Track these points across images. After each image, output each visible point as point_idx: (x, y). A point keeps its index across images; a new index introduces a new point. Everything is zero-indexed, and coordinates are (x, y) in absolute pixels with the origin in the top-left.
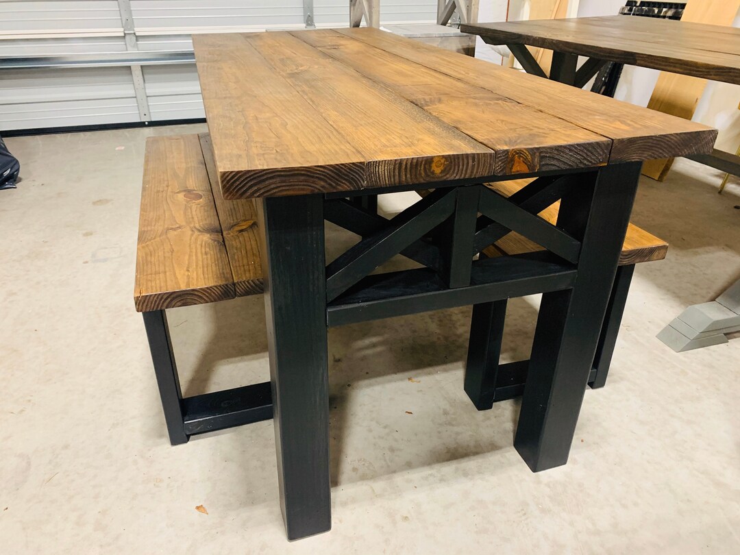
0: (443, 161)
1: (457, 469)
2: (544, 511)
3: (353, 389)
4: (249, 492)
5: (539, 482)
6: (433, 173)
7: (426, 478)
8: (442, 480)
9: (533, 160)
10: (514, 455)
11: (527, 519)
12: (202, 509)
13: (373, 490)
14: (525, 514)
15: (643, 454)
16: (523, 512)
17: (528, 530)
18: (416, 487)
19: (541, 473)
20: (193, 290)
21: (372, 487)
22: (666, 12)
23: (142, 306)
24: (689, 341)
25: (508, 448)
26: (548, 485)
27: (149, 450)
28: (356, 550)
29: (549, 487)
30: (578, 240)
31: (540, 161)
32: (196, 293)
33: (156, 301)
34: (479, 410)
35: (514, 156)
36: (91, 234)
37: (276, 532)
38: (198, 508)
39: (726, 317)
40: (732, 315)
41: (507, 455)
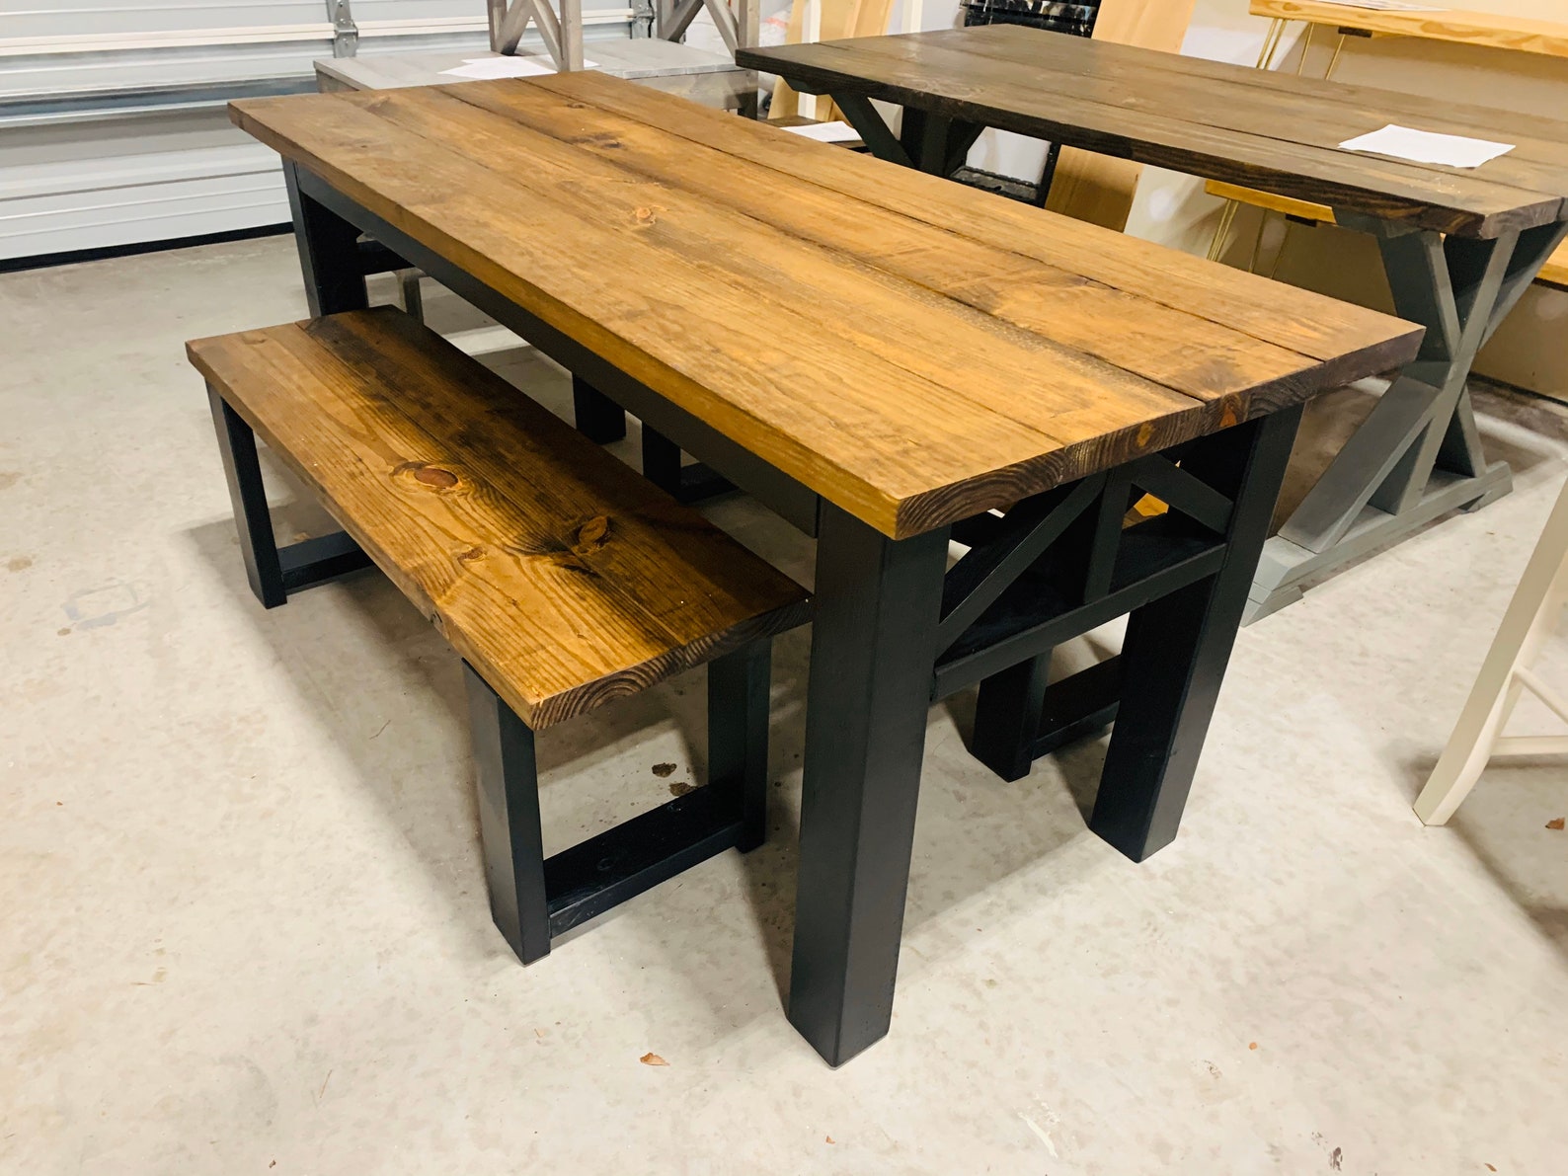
0: (1150, 428)
1: (1026, 886)
2: (1179, 917)
3: (788, 788)
4: (717, 1010)
5: (1151, 877)
6: (1138, 448)
7: (987, 912)
8: (1012, 909)
9: (1243, 405)
10: (1096, 844)
11: (1161, 936)
12: (654, 1061)
13: (917, 952)
14: (1155, 930)
15: (1267, 798)
16: (1152, 927)
17: (1171, 951)
18: (980, 930)
19: (1147, 862)
20: (624, 672)
21: (912, 948)
22: (1048, 8)
23: (543, 720)
24: (1259, 606)
25: (1082, 834)
26: (1165, 877)
27: (486, 984)
28: (944, 1053)
29: (1168, 879)
30: (1232, 500)
31: (1250, 407)
32: (627, 677)
33: (566, 704)
34: (1009, 781)
35: (1225, 405)
36: (28, 563)
37: (801, 1061)
38: (646, 1059)
39: (1303, 560)
40: (1309, 556)
41: (1086, 844)
